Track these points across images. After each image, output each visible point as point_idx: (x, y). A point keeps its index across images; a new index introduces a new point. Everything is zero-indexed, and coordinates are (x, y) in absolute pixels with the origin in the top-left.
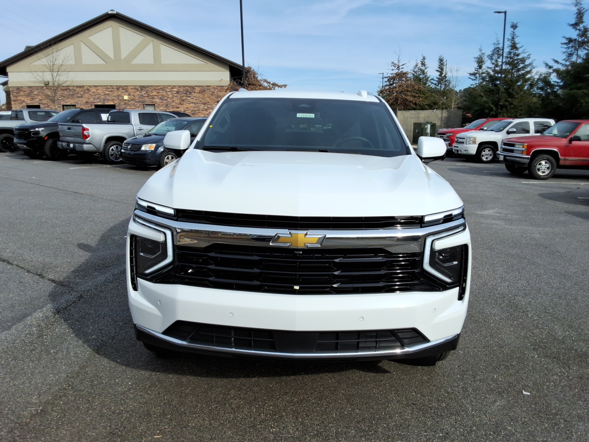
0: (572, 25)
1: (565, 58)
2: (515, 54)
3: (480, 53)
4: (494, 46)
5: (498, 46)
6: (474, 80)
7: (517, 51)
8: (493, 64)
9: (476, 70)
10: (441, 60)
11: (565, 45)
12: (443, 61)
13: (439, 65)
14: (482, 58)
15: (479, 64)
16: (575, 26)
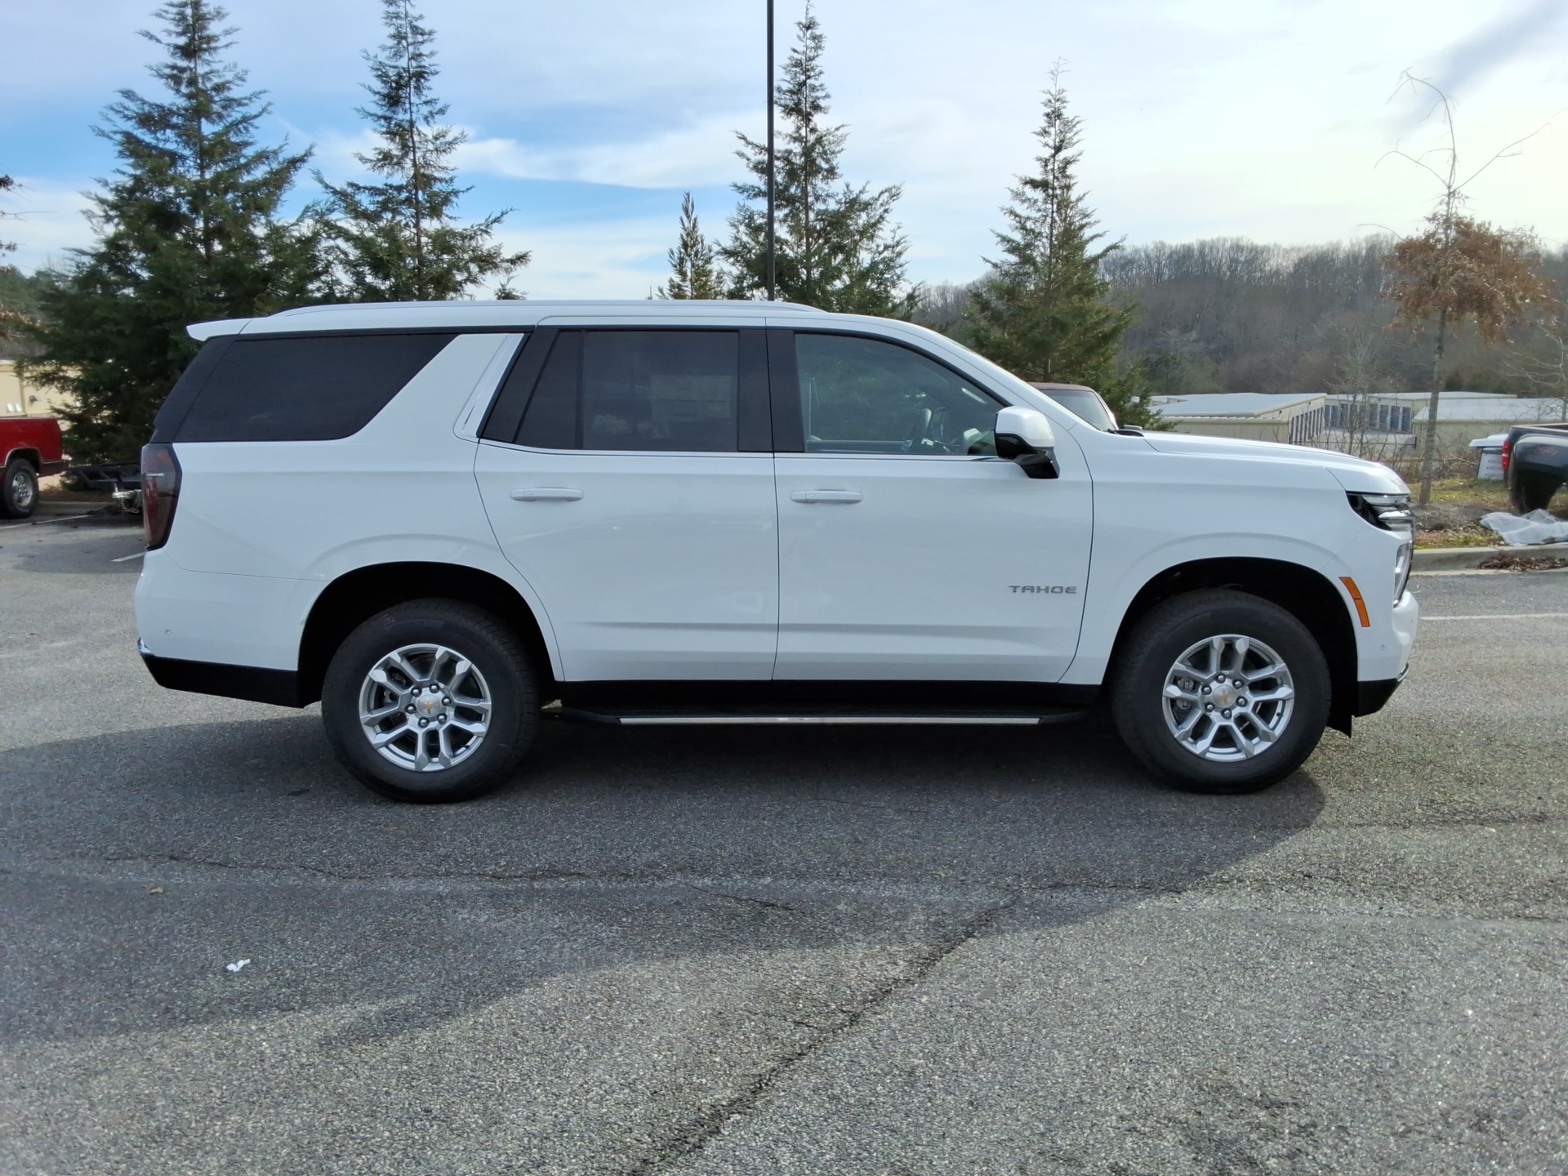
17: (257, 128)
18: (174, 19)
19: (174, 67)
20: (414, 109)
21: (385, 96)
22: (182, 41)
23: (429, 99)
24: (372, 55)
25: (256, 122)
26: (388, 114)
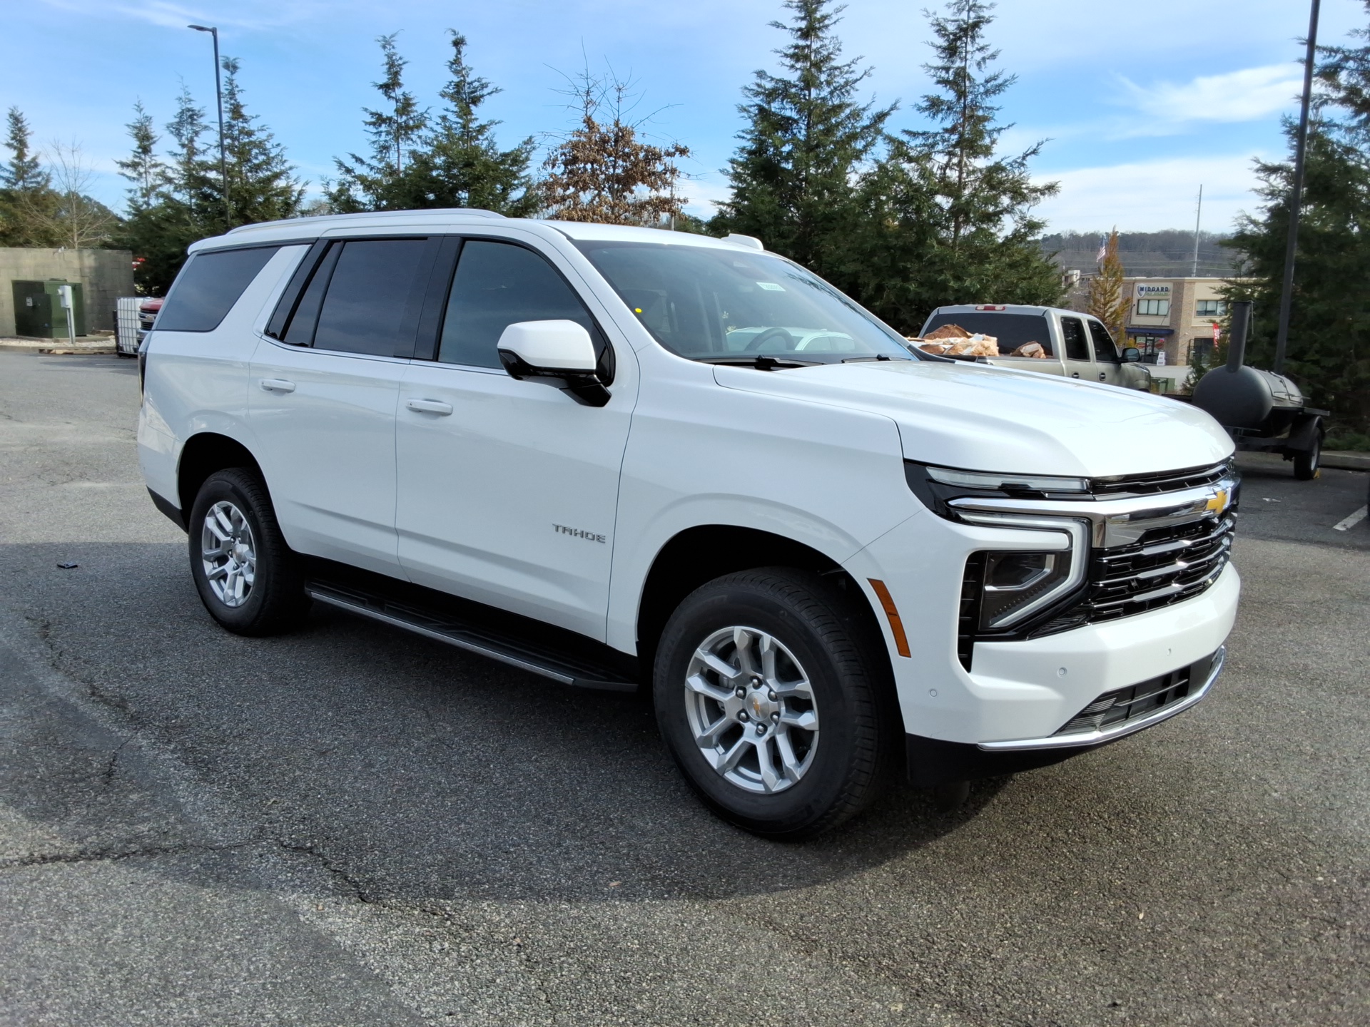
0: (381, 87)
1: (375, 154)
2: (242, 132)
3: (138, 116)
4: (179, 106)
5: (189, 106)
6: (134, 179)
7: (245, 125)
8: (183, 146)
9: (135, 156)
10: (16, 120)
11: (372, 126)
12: (22, 122)
13: (12, 132)
14: (146, 130)
15: (141, 142)
16: (387, 88)
17: (857, 90)
18: (797, 7)
19: (797, 47)
20: (969, 56)
21: (944, 49)
22: (803, 24)
23: (981, 45)
24: (931, 11)
25: (857, 85)
26: (948, 64)
